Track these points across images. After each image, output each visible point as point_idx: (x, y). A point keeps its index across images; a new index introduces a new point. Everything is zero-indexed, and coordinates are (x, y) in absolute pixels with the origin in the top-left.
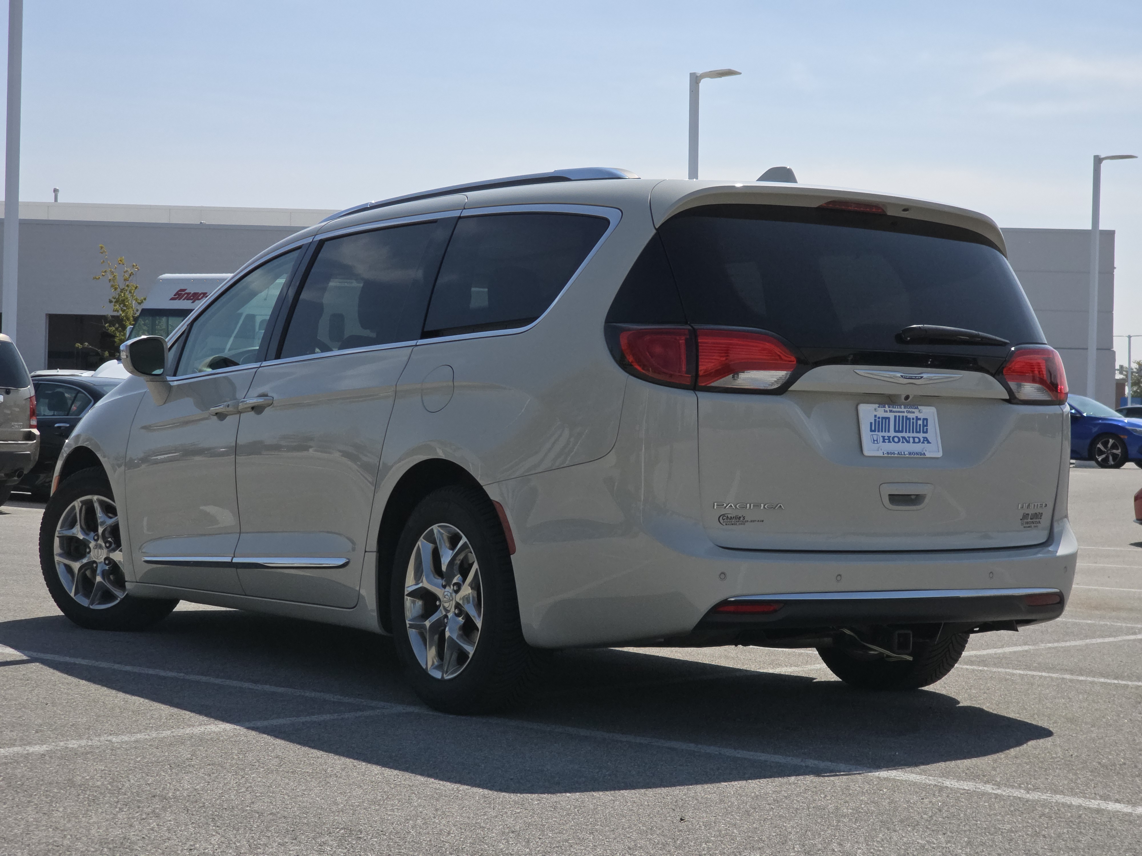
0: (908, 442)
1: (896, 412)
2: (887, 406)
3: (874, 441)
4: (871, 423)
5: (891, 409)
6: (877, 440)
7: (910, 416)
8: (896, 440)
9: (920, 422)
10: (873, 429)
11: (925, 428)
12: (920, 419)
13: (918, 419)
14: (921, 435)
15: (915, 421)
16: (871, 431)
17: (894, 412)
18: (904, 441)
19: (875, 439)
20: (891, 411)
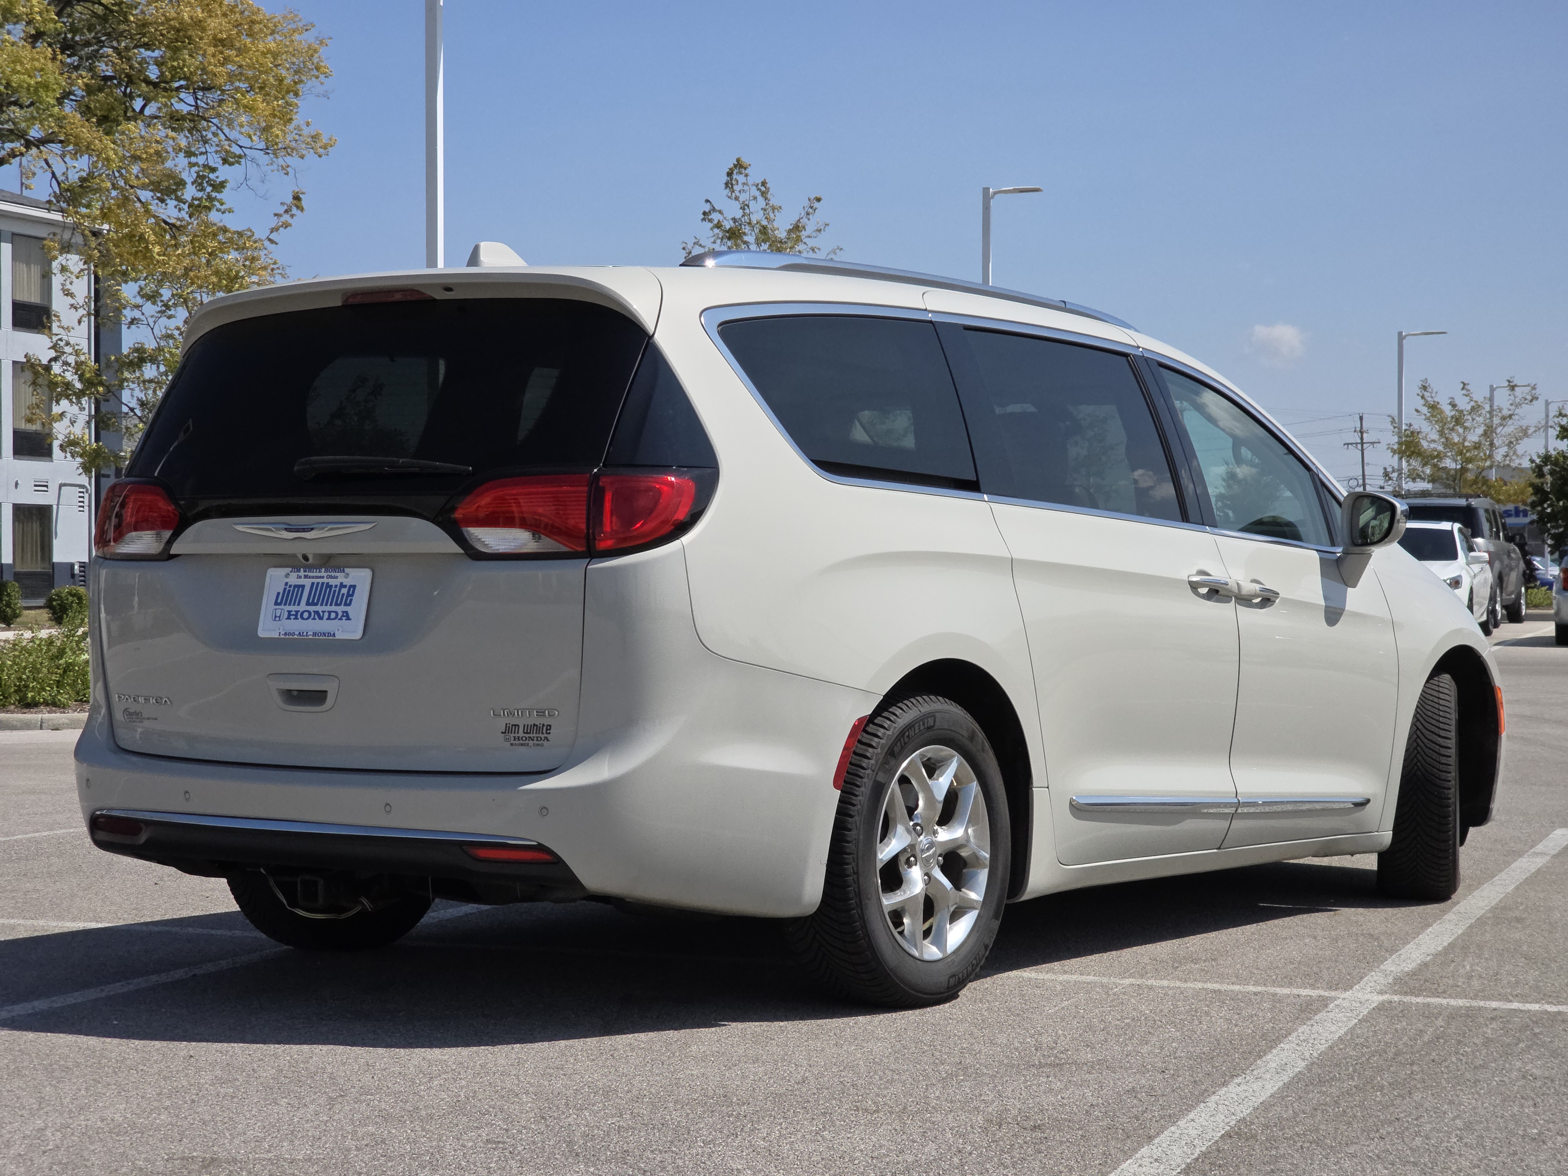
0: (321, 618)
1: (313, 577)
2: (302, 570)
3: (276, 617)
4: (278, 594)
5: (306, 574)
6: (279, 617)
7: (332, 582)
8: (306, 615)
9: (344, 591)
10: (279, 601)
11: (349, 598)
12: (345, 586)
13: (342, 586)
14: (340, 609)
15: (337, 589)
16: (276, 604)
17: (310, 577)
18: (316, 617)
19: (278, 615)
20: (306, 577)
